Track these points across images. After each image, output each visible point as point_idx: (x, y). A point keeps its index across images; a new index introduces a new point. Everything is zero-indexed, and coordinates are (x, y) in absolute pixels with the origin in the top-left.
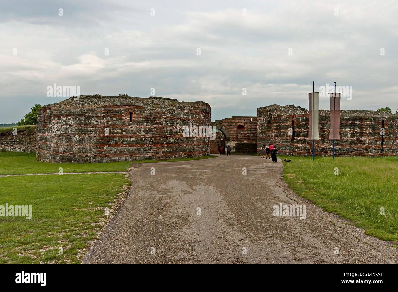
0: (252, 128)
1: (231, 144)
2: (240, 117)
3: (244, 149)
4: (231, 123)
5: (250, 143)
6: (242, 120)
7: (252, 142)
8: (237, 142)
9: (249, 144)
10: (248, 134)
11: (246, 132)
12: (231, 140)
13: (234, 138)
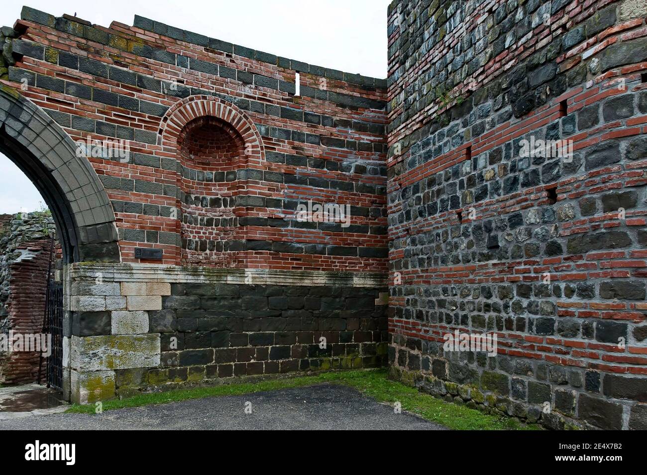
0: (298, 159)
1: (131, 288)
2: (212, 45)
3: (243, 340)
4: (119, 77)
5: (289, 281)
6: (227, 72)
7: (303, 276)
8: (182, 278)
9: (279, 290)
10: (277, 204)
11: (260, 189)
12: (127, 249)
13: (153, 235)
